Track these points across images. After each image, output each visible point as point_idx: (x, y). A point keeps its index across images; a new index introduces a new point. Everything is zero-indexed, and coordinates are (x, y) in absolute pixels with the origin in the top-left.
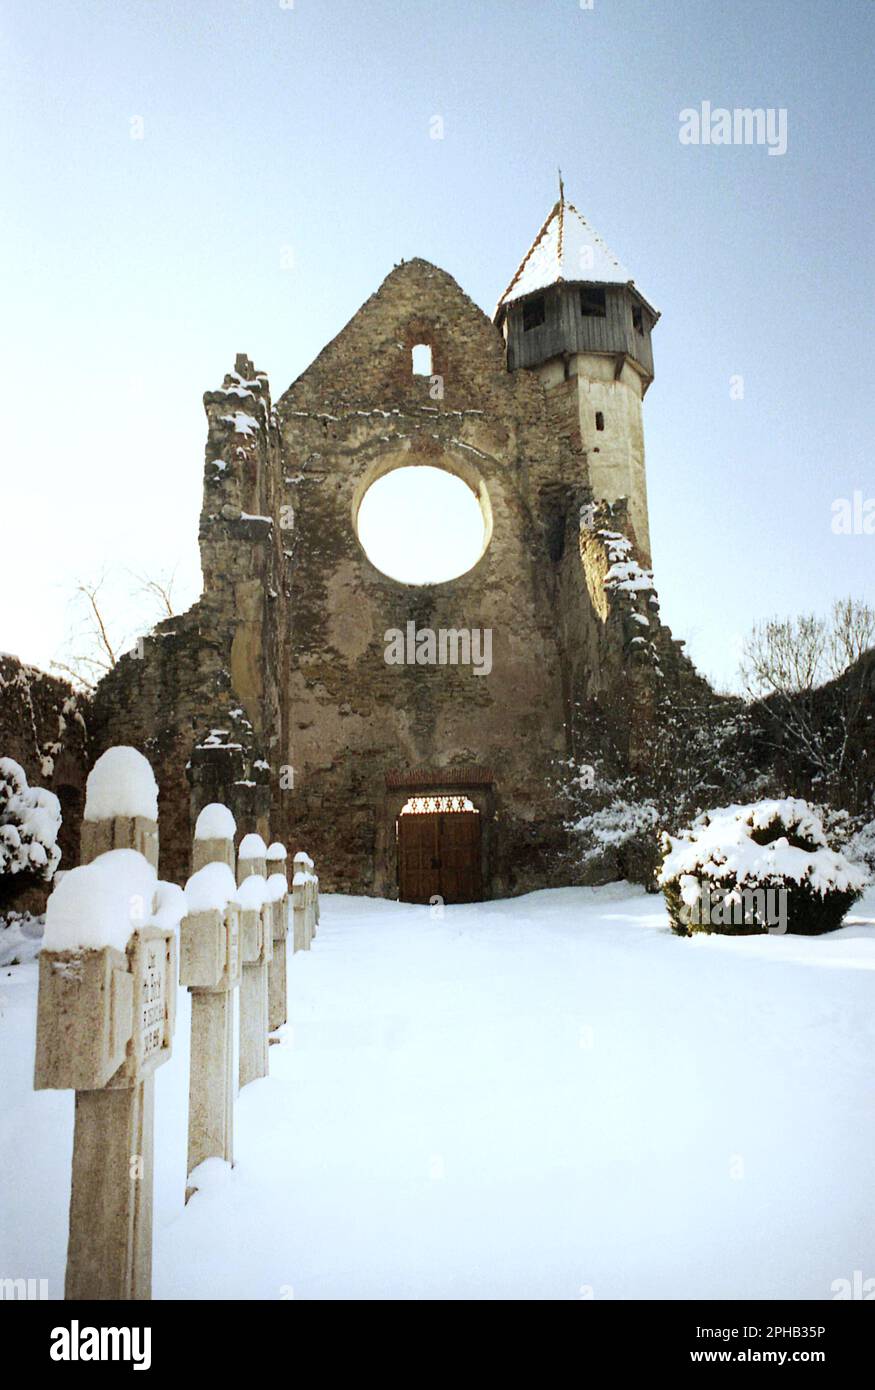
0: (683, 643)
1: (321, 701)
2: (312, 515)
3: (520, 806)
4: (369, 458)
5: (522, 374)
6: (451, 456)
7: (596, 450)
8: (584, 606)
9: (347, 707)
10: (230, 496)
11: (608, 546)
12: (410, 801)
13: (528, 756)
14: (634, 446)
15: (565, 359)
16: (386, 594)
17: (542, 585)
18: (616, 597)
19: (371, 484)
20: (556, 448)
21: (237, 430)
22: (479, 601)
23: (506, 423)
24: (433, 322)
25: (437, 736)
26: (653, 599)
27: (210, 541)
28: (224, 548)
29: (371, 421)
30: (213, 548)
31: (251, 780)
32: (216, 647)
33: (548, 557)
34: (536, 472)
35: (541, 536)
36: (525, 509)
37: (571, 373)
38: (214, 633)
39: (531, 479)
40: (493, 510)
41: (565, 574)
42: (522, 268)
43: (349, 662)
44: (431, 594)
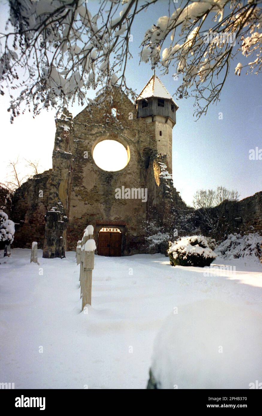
0: (179, 193)
1: (79, 200)
2: (80, 150)
3: (133, 232)
4: (98, 137)
5: (141, 119)
6: (120, 138)
7: (159, 141)
8: (153, 181)
9: (87, 202)
10: (62, 147)
11: (161, 167)
12: (103, 228)
13: (136, 219)
14: (169, 140)
15: (152, 116)
16: (100, 173)
17: (142, 174)
18: (162, 180)
19: (97, 143)
20: (148, 139)
21: (65, 130)
22: (125, 177)
23: (135, 131)
24: (118, 103)
25: (111, 211)
26: (172, 181)
27: (55, 158)
28: (59, 160)
29: (99, 127)
30: (56, 160)
31: (62, 221)
32: (55, 186)
33: (145, 167)
34: (143, 145)
35: (143, 161)
36: (139, 154)
37: (154, 120)
38: (55, 182)
39: (141, 146)
40: (130, 153)
41: (149, 173)
42: (143, 91)
43: (88, 190)
44: (112, 174)
